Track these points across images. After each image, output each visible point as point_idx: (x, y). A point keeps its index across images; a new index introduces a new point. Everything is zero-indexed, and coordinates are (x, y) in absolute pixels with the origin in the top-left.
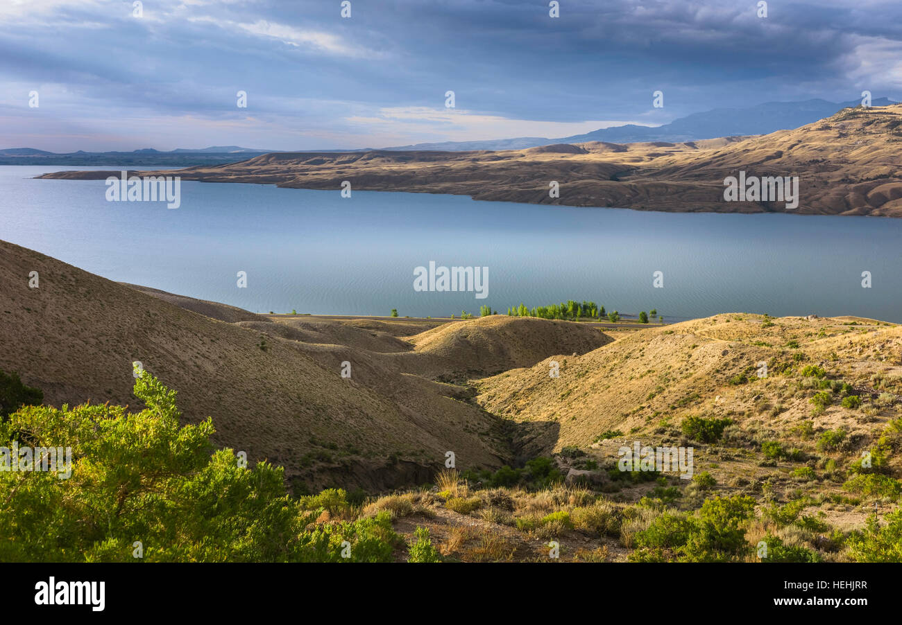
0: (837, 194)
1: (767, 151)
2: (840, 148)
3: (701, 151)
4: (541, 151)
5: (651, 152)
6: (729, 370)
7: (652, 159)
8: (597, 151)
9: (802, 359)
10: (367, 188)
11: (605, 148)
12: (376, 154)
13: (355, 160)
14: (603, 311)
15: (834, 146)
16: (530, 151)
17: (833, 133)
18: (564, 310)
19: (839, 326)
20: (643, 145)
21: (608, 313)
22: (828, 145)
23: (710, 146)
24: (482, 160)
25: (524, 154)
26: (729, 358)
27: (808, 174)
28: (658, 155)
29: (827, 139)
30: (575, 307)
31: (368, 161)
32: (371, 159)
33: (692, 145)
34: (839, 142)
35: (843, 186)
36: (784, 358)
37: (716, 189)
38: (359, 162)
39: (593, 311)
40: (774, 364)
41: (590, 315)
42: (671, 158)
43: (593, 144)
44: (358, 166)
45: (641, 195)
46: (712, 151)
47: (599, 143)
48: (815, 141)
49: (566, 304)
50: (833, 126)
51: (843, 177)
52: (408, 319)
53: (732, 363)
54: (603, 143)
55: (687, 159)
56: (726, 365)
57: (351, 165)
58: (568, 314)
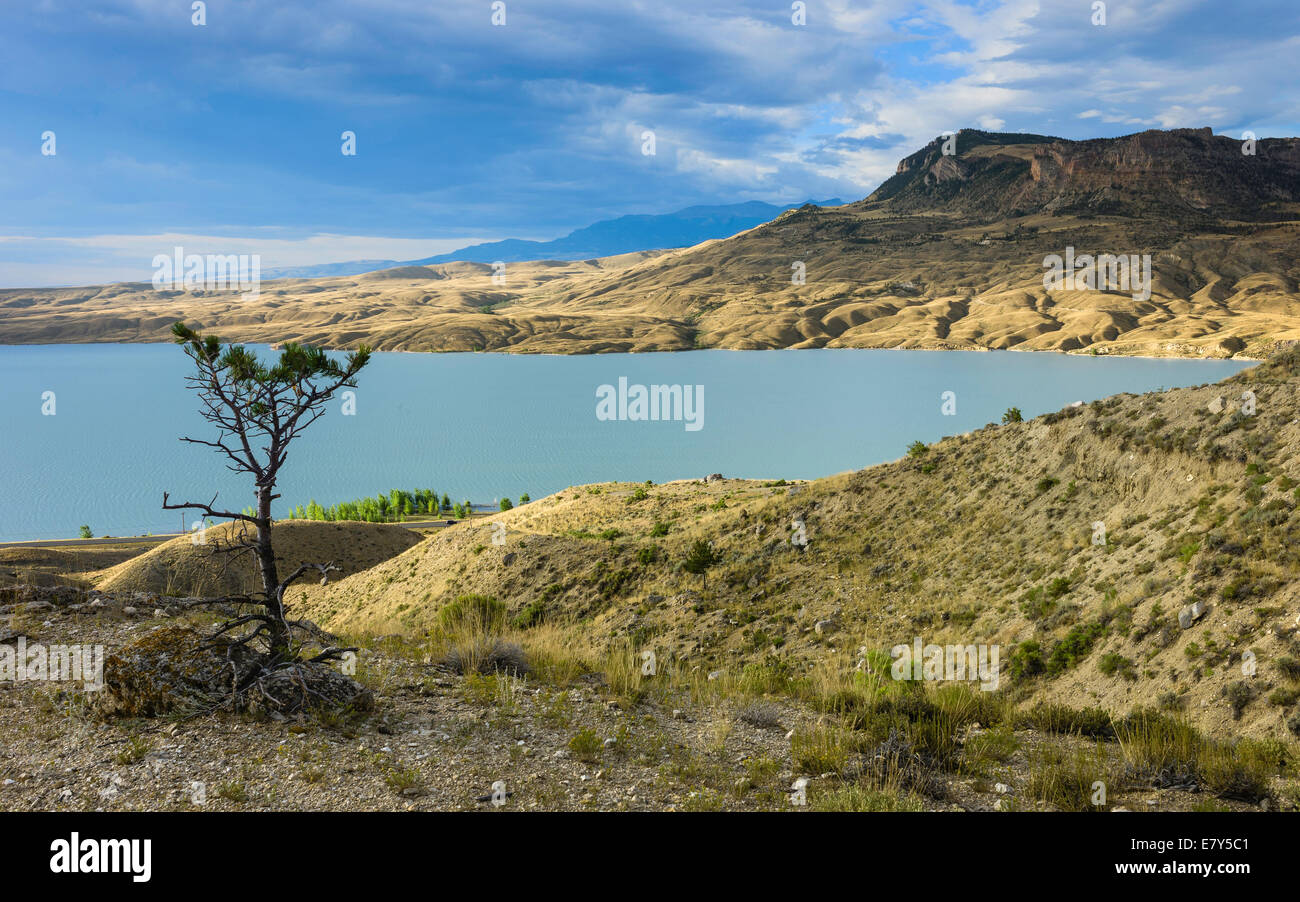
0: (786, 321)
1: (694, 267)
2: (785, 260)
3: (607, 271)
4: (382, 277)
5: (541, 274)
6: (517, 595)
7: (540, 284)
8: (464, 274)
9: (653, 560)
10: (103, 339)
11: (475, 270)
12: (122, 289)
13: (87, 298)
14: (447, 501)
15: (777, 258)
16: (366, 278)
17: (775, 242)
18: (384, 506)
19: (755, 490)
20: (528, 266)
21: (454, 505)
22: (770, 256)
23: (619, 265)
24: (292, 293)
25: (356, 282)
26: (515, 569)
27: (747, 296)
28: (548, 278)
29: (768, 249)
30: (402, 498)
31: (110, 300)
32: (114, 296)
33: (594, 263)
34: (784, 253)
35: (792, 309)
36: (621, 560)
37: (627, 319)
38: (93, 300)
39: (430, 504)
40: (600, 575)
41: (425, 512)
42: (567, 281)
43: (456, 265)
44: (94, 307)
45: (522, 332)
46: (621, 271)
47: (465, 264)
48: (754, 252)
49: (387, 494)
50: (775, 232)
51: (792, 299)
52: (108, 541)
53: (521, 580)
54: (473, 264)
55: (588, 282)
56: (509, 585)
57: (80, 305)
58: (391, 512)
